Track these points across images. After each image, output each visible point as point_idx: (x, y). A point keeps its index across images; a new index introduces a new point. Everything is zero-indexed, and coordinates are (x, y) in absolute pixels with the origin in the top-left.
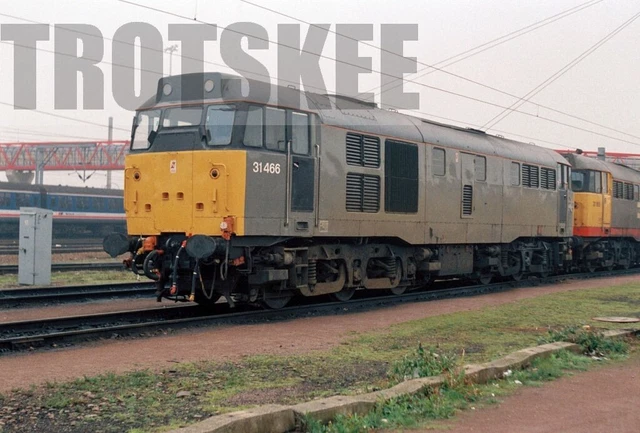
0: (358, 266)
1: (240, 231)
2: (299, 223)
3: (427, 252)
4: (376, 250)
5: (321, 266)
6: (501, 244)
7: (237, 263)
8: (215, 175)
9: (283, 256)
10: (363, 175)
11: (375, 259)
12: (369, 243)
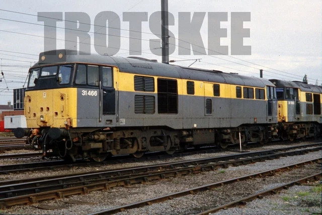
0: (145, 141)
1: (75, 125)
2: (107, 120)
3: (185, 133)
4: (155, 132)
5: (122, 140)
6: (231, 128)
7: (75, 140)
8: (62, 98)
9: (99, 136)
10: (145, 96)
11: (155, 137)
12: (149, 129)
